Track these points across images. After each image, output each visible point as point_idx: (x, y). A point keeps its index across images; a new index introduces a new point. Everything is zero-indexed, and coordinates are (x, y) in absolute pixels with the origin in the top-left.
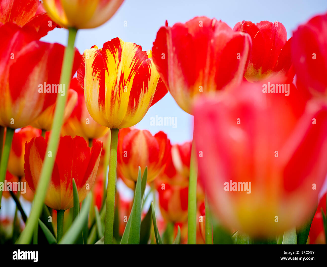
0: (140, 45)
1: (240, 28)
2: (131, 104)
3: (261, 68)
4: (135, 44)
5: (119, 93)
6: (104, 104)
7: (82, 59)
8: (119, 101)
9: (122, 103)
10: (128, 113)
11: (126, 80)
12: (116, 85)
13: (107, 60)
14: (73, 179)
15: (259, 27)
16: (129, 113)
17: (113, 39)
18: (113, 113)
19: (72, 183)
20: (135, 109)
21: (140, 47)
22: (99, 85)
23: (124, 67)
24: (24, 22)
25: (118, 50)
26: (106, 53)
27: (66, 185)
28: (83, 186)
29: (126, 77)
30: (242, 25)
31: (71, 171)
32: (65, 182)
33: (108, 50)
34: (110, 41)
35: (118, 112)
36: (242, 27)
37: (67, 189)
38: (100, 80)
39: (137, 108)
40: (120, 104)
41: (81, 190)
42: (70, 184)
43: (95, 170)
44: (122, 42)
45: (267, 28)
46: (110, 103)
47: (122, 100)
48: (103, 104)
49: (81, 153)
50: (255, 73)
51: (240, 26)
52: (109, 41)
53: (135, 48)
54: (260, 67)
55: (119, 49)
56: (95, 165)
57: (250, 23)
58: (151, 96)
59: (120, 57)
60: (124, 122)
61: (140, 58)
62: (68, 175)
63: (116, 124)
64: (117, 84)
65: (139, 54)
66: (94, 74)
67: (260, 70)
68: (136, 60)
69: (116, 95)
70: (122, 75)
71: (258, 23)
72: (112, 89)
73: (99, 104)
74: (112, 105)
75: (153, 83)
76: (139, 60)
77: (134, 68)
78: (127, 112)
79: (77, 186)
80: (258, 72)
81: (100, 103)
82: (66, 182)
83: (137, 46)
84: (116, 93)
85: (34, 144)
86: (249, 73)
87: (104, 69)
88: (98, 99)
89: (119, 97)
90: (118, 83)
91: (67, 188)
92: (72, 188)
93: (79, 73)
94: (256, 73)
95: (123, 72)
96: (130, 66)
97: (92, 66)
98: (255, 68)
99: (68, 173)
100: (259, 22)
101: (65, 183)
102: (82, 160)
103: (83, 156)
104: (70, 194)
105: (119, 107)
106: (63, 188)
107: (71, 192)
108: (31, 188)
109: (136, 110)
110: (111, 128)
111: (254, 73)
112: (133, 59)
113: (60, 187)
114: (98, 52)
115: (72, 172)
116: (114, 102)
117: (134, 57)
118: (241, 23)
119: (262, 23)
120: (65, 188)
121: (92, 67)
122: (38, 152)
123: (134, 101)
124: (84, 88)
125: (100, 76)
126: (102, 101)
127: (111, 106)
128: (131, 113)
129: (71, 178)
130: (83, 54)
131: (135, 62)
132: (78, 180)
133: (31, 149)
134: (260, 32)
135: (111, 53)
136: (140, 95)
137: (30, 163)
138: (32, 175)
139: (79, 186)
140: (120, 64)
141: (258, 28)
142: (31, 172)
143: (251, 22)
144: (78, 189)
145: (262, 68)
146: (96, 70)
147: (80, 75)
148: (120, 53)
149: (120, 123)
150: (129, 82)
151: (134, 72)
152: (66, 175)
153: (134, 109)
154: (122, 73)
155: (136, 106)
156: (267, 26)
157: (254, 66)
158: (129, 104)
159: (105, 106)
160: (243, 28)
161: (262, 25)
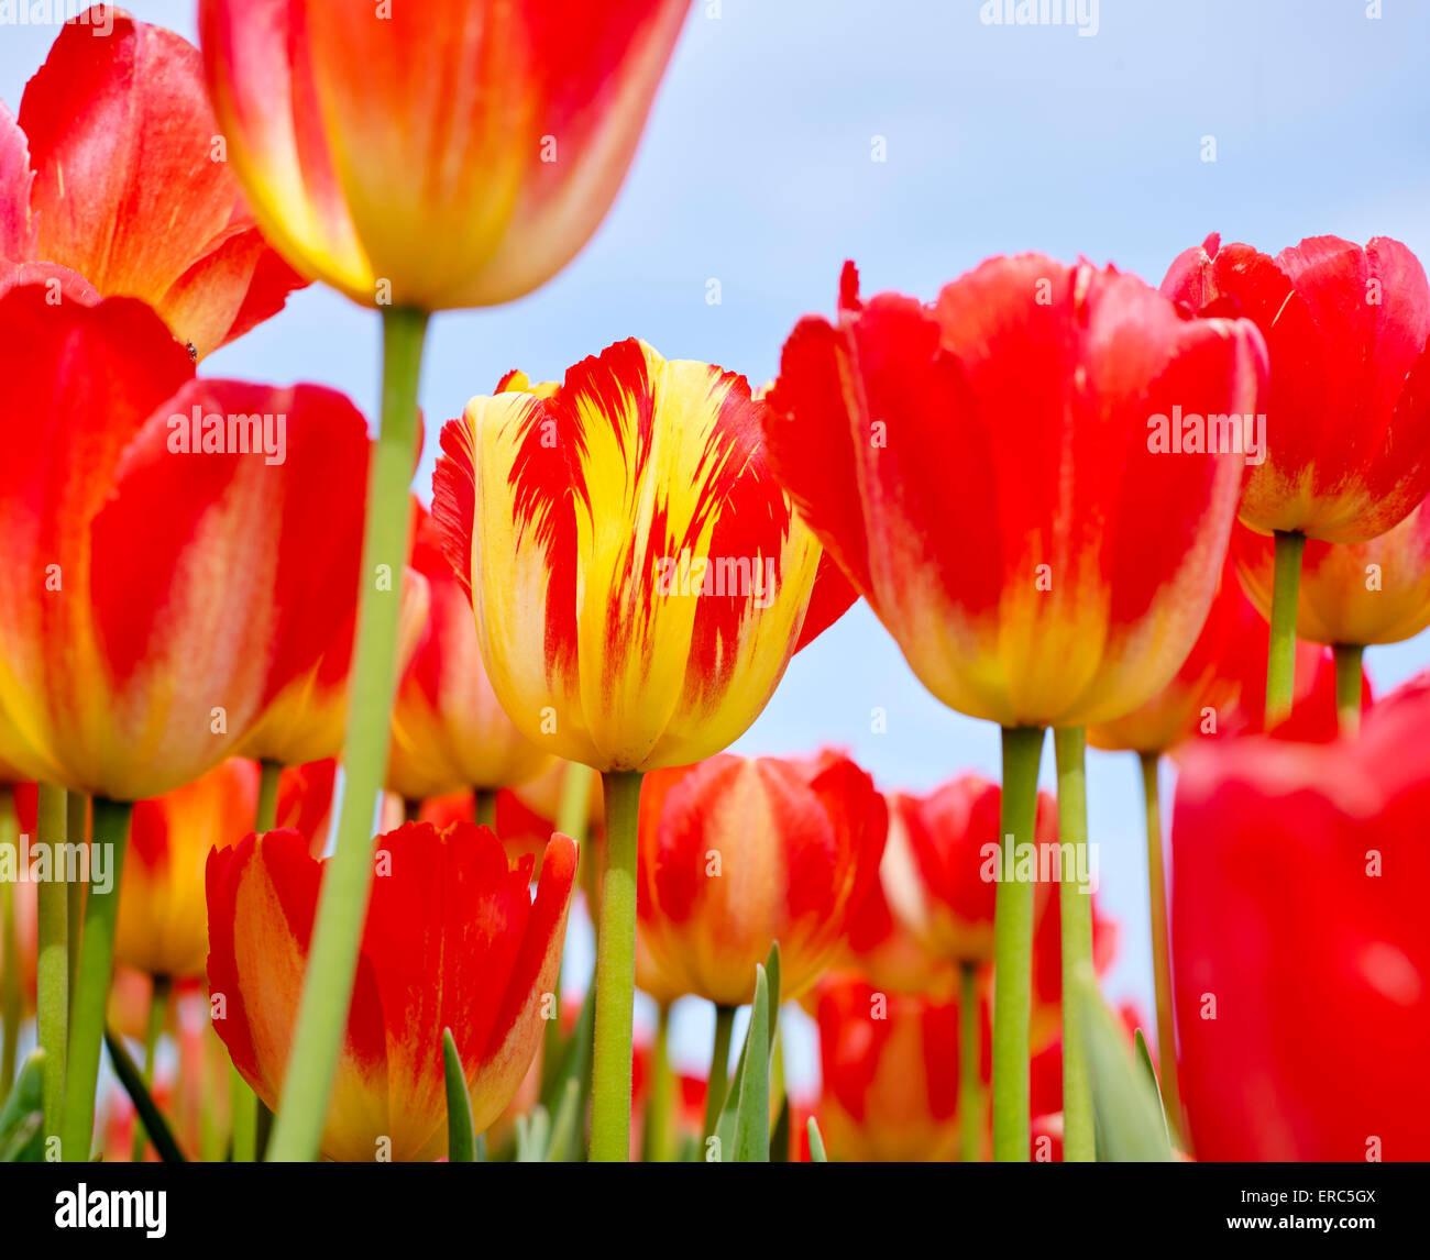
0: (738, 374)
1: (1200, 277)
2: (701, 658)
3: (1310, 468)
4: (718, 368)
5: (647, 605)
6: (573, 659)
7: (459, 440)
8: (645, 646)
9: (658, 652)
10: (689, 697)
11: (678, 542)
12: (628, 571)
13: (583, 445)
14: (448, 1031)
15: (1294, 270)
16: (693, 701)
17: (611, 345)
18: (615, 701)
19: (442, 1052)
20: (723, 677)
21: (743, 379)
22: (549, 567)
23: (665, 485)
24: (179, 257)
25: (637, 400)
26: (577, 414)
27: (413, 1059)
28: (491, 1060)
29: (677, 528)
30: (1206, 264)
31: (437, 991)
32: (410, 1043)
33: (589, 401)
34: (598, 356)
35: (639, 696)
36: (1209, 275)
37: (416, 1080)
38: (549, 546)
39: (732, 673)
40: (649, 659)
41: (484, 1077)
42: (431, 1055)
43: (545, 980)
44: (653, 362)
45: (1333, 271)
46: (604, 654)
47: (658, 638)
48: (568, 658)
49: (481, 900)
50: (1284, 493)
51: (1196, 267)
52: (590, 356)
53: (715, 386)
54: (1305, 464)
55: (638, 395)
56: (547, 955)
57: (1250, 255)
58: (794, 613)
59: (646, 432)
60: (668, 742)
61: (743, 437)
62: (421, 1009)
63: (632, 751)
64: (635, 563)
65: (738, 417)
66: (520, 518)
67: (1307, 478)
68: (722, 447)
69: (631, 615)
70: (659, 522)
71: (1292, 249)
72: (612, 590)
73: (550, 659)
74: (609, 666)
75: (806, 553)
76: (735, 445)
77: (713, 488)
78: (685, 695)
79: (465, 1061)
80: (1299, 487)
81: (550, 653)
82: (414, 1046)
83: (726, 376)
84: (633, 606)
85: (256, 864)
86: (1251, 496)
87: (570, 491)
88: (543, 634)
89: (647, 625)
90: (638, 560)
91: (418, 1071)
92: (443, 1069)
93: (445, 507)
94: (1288, 492)
95: (661, 508)
96: (696, 478)
97: (512, 478)
98: (1281, 471)
99: (421, 1001)
100: (1295, 243)
101: (407, 1047)
102: (485, 935)
103: (491, 917)
104: (432, 1099)
105: (645, 672)
106: (399, 1073)
107: (436, 1090)
108: (245, 1070)
109: (724, 682)
110: (606, 769)
111: (1278, 492)
112: (709, 441)
113: (386, 1068)
114: (536, 409)
115: (440, 994)
116: (623, 651)
117: (715, 433)
118: (1204, 255)
119: (1310, 246)
120: (410, 1073)
121: (509, 480)
122: (278, 904)
123: (715, 641)
124: (469, 580)
125: (552, 527)
126: (563, 646)
127: (604, 670)
128: (704, 699)
129: (436, 1026)
130: (464, 418)
131: (717, 455)
132: (468, 1030)
133: (240, 891)
134: (1300, 295)
135: (604, 415)
136: (743, 613)
137: (237, 957)
138: (250, 1014)
139: (471, 1061)
140: (645, 469)
141: (1287, 278)
142: (244, 995)
143: (1254, 250)
144: (468, 1077)
145: (1316, 469)
146: (528, 498)
147: (448, 517)
148: (644, 415)
149: (651, 747)
150: (692, 554)
151: (716, 505)
152: (410, 1013)
153: (716, 681)
154: (659, 512)
155: (723, 666)
156: (1331, 260)
157: (1278, 461)
158: (691, 659)
159: (576, 668)
160: (1214, 279)
161: (1308, 260)
